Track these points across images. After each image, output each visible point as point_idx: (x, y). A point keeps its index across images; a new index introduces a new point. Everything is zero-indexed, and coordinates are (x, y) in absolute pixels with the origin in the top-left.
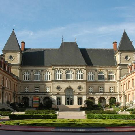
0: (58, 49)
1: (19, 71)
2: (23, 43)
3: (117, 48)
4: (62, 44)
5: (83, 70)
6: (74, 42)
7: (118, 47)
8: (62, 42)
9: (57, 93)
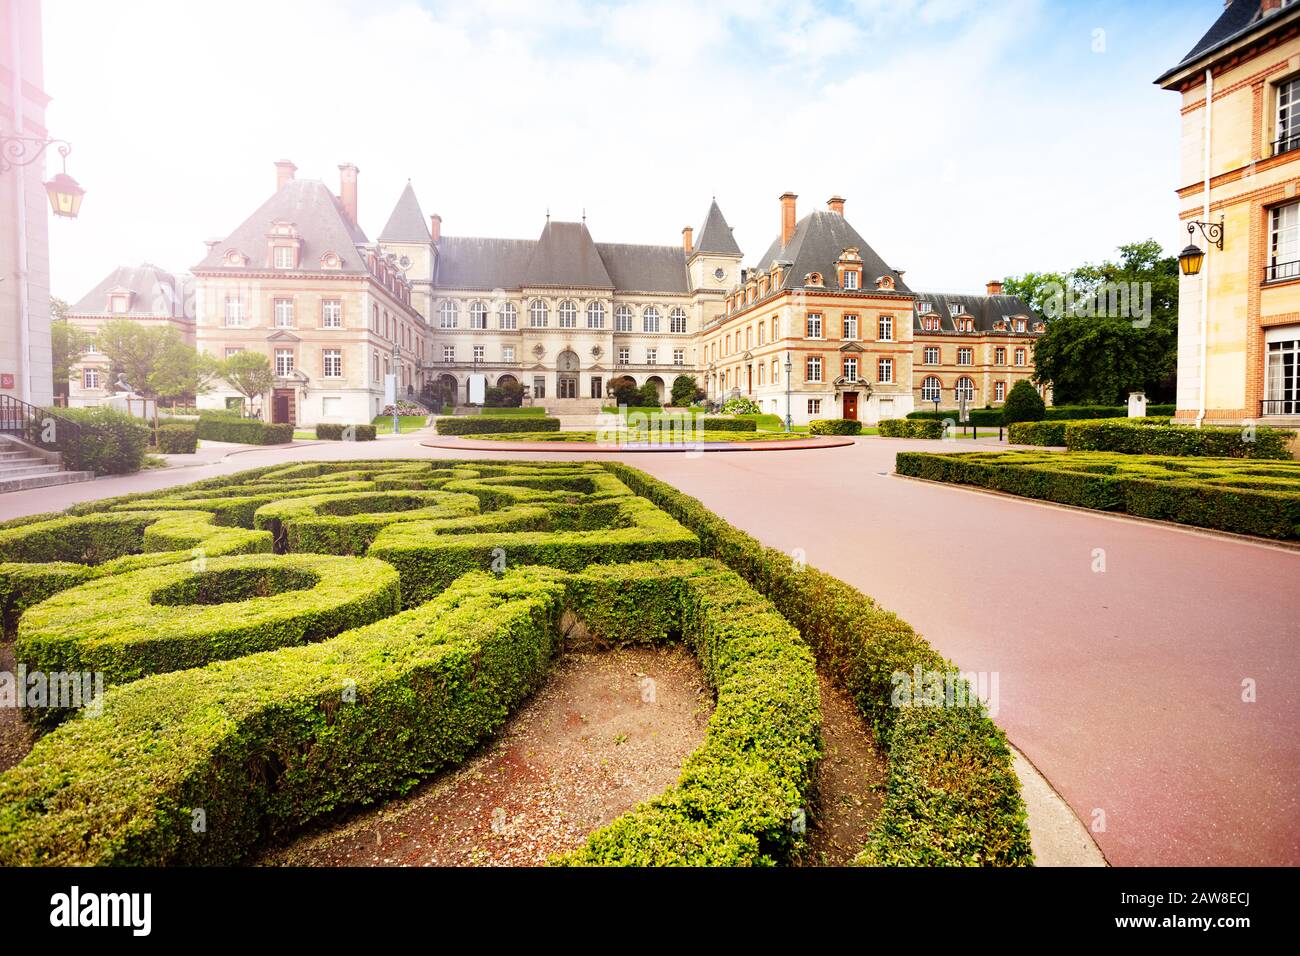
0: (536, 242)
1: (428, 300)
2: (437, 219)
3: (693, 245)
4: (546, 230)
5: (605, 301)
6: (579, 225)
7: (697, 242)
8: (548, 223)
9: (534, 365)
